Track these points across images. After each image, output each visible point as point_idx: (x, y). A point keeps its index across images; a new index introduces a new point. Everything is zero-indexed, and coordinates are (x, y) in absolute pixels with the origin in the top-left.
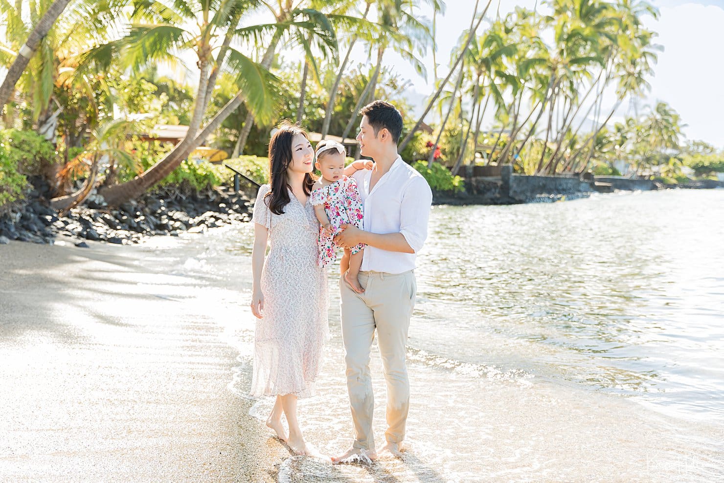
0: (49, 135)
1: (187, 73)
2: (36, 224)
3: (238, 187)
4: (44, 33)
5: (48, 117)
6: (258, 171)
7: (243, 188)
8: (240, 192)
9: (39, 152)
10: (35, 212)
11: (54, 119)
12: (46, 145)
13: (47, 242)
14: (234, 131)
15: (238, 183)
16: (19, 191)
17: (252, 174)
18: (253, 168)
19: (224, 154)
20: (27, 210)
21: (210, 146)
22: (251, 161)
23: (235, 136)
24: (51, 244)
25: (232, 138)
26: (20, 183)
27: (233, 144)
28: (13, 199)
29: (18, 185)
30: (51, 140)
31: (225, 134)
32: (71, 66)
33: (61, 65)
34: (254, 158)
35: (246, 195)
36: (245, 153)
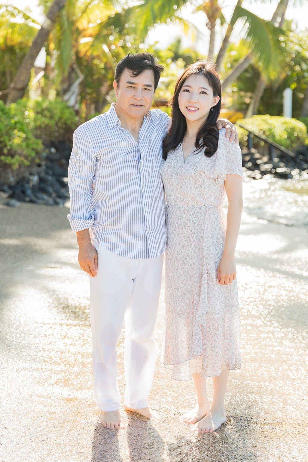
0: (72, 102)
1: (198, 36)
2: (52, 186)
3: (251, 145)
4: (61, 5)
5: (70, 85)
6: (270, 130)
7: (256, 146)
8: (253, 150)
9: (60, 119)
10: (54, 175)
11: (76, 87)
12: (67, 112)
13: (56, 203)
14: (249, 94)
15: (251, 142)
16: (33, 154)
17: (264, 132)
18: (265, 127)
19: (240, 115)
20: (47, 173)
21: (228, 108)
22: (265, 120)
23: (251, 98)
24: (61, 206)
25: (247, 100)
26: (35, 146)
27: (248, 105)
28: (27, 163)
29: (33, 149)
30: (73, 107)
31: (241, 97)
32: (90, 36)
33: (82, 35)
34: (267, 117)
35: (259, 153)
36: (259, 113)
